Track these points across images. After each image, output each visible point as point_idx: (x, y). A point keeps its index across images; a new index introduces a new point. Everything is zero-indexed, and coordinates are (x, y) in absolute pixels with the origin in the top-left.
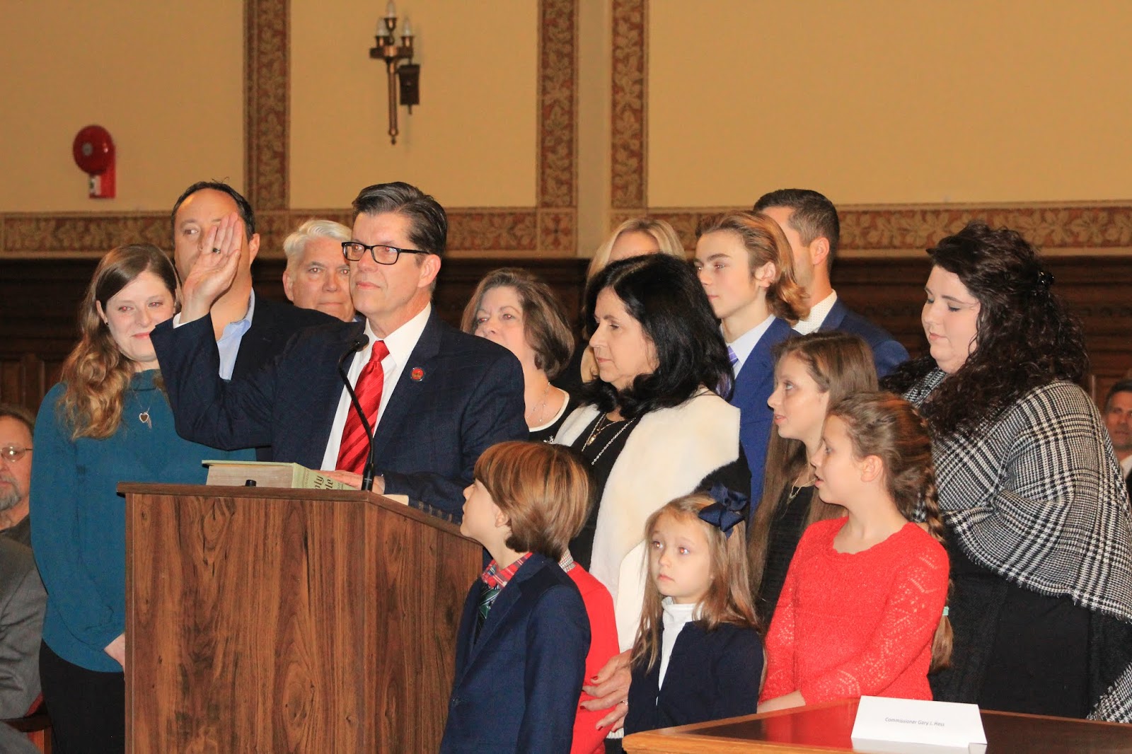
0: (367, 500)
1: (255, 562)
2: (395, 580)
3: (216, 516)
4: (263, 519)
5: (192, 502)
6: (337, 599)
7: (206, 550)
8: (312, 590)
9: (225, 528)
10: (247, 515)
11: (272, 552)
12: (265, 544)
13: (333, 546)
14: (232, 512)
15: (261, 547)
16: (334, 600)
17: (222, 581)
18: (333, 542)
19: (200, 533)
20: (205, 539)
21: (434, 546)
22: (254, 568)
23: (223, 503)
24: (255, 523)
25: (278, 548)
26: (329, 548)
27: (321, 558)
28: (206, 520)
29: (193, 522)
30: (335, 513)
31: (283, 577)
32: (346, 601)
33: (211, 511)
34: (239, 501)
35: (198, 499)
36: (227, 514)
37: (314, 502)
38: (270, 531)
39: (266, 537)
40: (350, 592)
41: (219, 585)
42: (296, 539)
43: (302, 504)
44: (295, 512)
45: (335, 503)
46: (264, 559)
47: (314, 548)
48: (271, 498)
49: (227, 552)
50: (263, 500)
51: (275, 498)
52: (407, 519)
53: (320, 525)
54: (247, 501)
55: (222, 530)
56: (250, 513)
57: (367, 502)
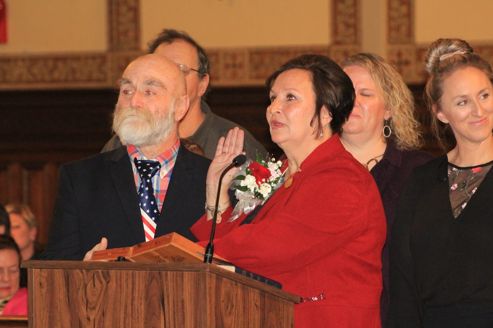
1: (125, 318)
3: (95, 284)
4: (130, 286)
5: (78, 274)
7: (88, 309)
9: (103, 292)
10: (119, 283)
11: (138, 310)
12: (132, 305)
13: (183, 305)
14: (108, 280)
15: (130, 307)
18: (183, 301)
19: (84, 297)
20: (87, 301)
21: (258, 304)
22: (124, 322)
23: (101, 274)
24: (125, 289)
25: (143, 306)
27: (174, 313)
28: (89, 286)
29: (78, 289)
30: (184, 282)
33: (92, 281)
34: (113, 273)
35: (82, 272)
36: (104, 282)
37: (169, 272)
38: (136, 295)
39: (133, 299)
42: (156, 300)
43: (160, 273)
44: (154, 280)
45: (185, 272)
46: (132, 315)
47: (169, 307)
48: (137, 270)
49: (104, 311)
50: (131, 271)
51: (140, 270)
52: (238, 283)
53: (173, 289)
54: (119, 271)
55: (100, 295)
56: (121, 281)
57: (208, 271)
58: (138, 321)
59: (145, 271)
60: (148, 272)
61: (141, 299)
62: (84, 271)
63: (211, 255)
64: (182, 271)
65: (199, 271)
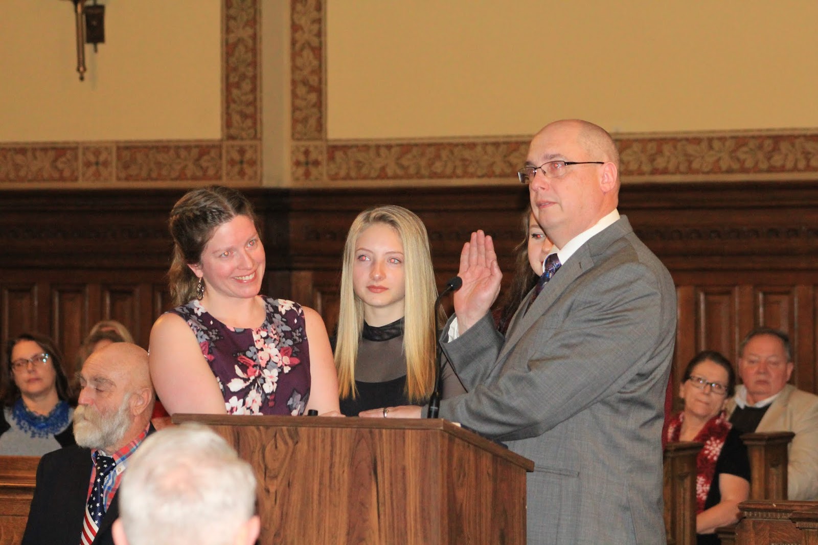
0: (442, 428)
1: (320, 491)
2: (462, 504)
3: (278, 445)
4: (328, 448)
5: (253, 432)
6: (408, 525)
7: (267, 479)
8: (382, 517)
9: (289, 456)
10: (311, 443)
11: (339, 480)
12: (331, 472)
13: (404, 474)
14: (295, 440)
15: (327, 475)
16: (406, 526)
17: (285, 508)
18: (404, 469)
19: (261, 462)
20: (266, 468)
21: (490, 471)
22: (319, 495)
23: (286, 433)
24: (320, 453)
25: (346, 475)
26: (400, 474)
27: (391, 484)
28: (268, 449)
29: (253, 452)
31: (351, 504)
32: (419, 527)
33: (273, 441)
34: (303, 431)
35: (258, 429)
36: (290, 442)
37: (384, 431)
38: (337, 459)
39: (332, 466)
40: (423, 517)
41: (282, 512)
42: (365, 467)
43: (371, 432)
44: (363, 441)
45: (407, 431)
46: (330, 487)
47: (383, 476)
48: (337, 427)
49: (291, 480)
50: (329, 429)
51: (342, 428)
52: (470, 445)
53: (391, 453)
54: (312, 429)
55: (284, 459)
56: (314, 442)
58: (339, 494)
59: (350, 429)
60: (354, 430)
61: (343, 466)
62: (261, 428)
63: (437, 408)
64: (404, 429)
65: (428, 429)
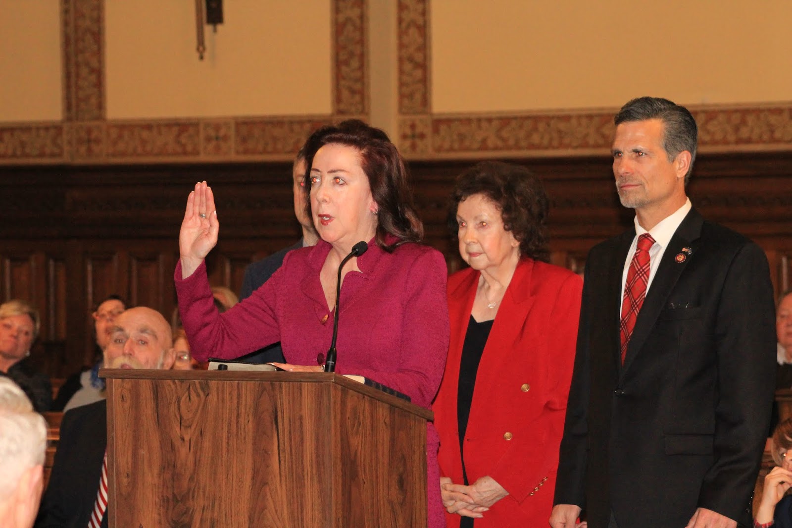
0: (333, 381)
1: (228, 438)
2: (356, 451)
3: (191, 397)
4: (235, 401)
5: (169, 385)
6: (306, 470)
7: (182, 427)
8: (282, 462)
9: (201, 408)
10: (220, 396)
11: (244, 429)
12: (237, 422)
13: (301, 423)
14: (207, 393)
15: (234, 425)
16: (303, 470)
17: (198, 454)
18: (301, 418)
19: (177, 413)
20: (181, 418)
21: (387, 420)
22: (228, 443)
23: (198, 386)
24: (228, 402)
25: (251, 425)
26: (298, 423)
27: (290, 433)
28: (183, 400)
29: (170, 403)
30: (303, 396)
31: (255, 451)
32: (314, 472)
33: (187, 394)
34: (213, 384)
35: (174, 383)
36: (202, 394)
37: (283, 384)
38: (242, 410)
39: (238, 415)
40: (318, 463)
41: (196, 460)
42: (267, 417)
43: (272, 385)
44: (265, 392)
45: (302, 384)
46: (237, 435)
47: (283, 425)
49: (203, 430)
50: (236, 382)
51: (247, 381)
52: (365, 396)
53: (289, 404)
54: (220, 382)
55: (197, 411)
56: (223, 394)
57: (333, 382)
58: (245, 442)
60: (258, 383)
61: (248, 416)
62: (176, 381)
64: (301, 381)
65: (321, 382)
